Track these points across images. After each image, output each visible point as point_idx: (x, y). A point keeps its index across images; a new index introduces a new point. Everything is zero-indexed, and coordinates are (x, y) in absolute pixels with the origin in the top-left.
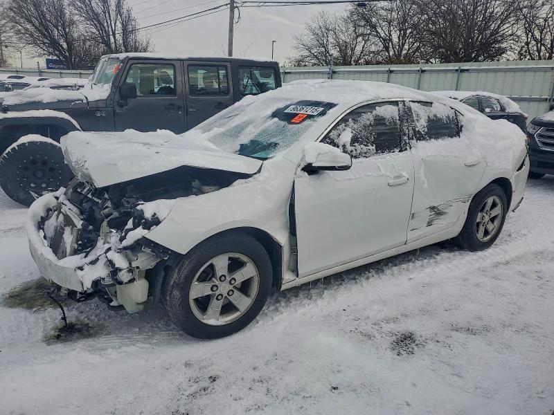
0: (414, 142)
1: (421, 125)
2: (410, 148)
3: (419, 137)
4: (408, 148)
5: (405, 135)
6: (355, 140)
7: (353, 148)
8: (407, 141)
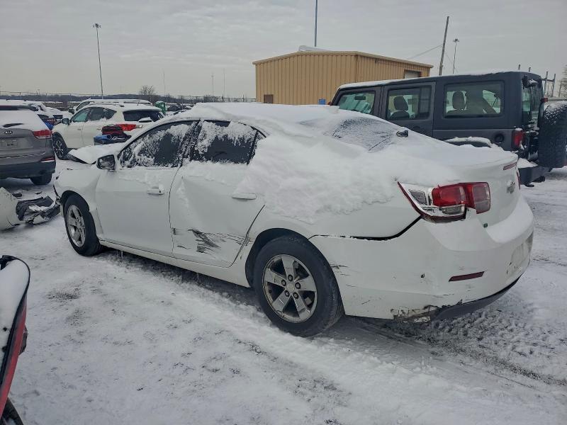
0: (187, 160)
1: (203, 144)
2: (181, 166)
3: (195, 156)
4: (179, 165)
5: (181, 152)
6: (142, 152)
7: (139, 157)
8: (181, 159)
